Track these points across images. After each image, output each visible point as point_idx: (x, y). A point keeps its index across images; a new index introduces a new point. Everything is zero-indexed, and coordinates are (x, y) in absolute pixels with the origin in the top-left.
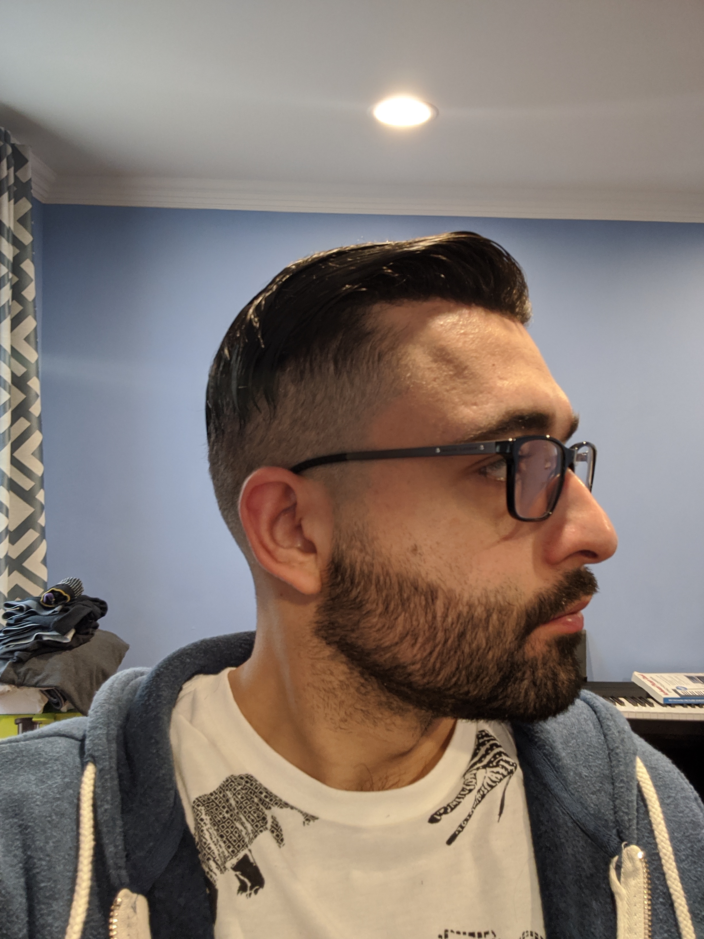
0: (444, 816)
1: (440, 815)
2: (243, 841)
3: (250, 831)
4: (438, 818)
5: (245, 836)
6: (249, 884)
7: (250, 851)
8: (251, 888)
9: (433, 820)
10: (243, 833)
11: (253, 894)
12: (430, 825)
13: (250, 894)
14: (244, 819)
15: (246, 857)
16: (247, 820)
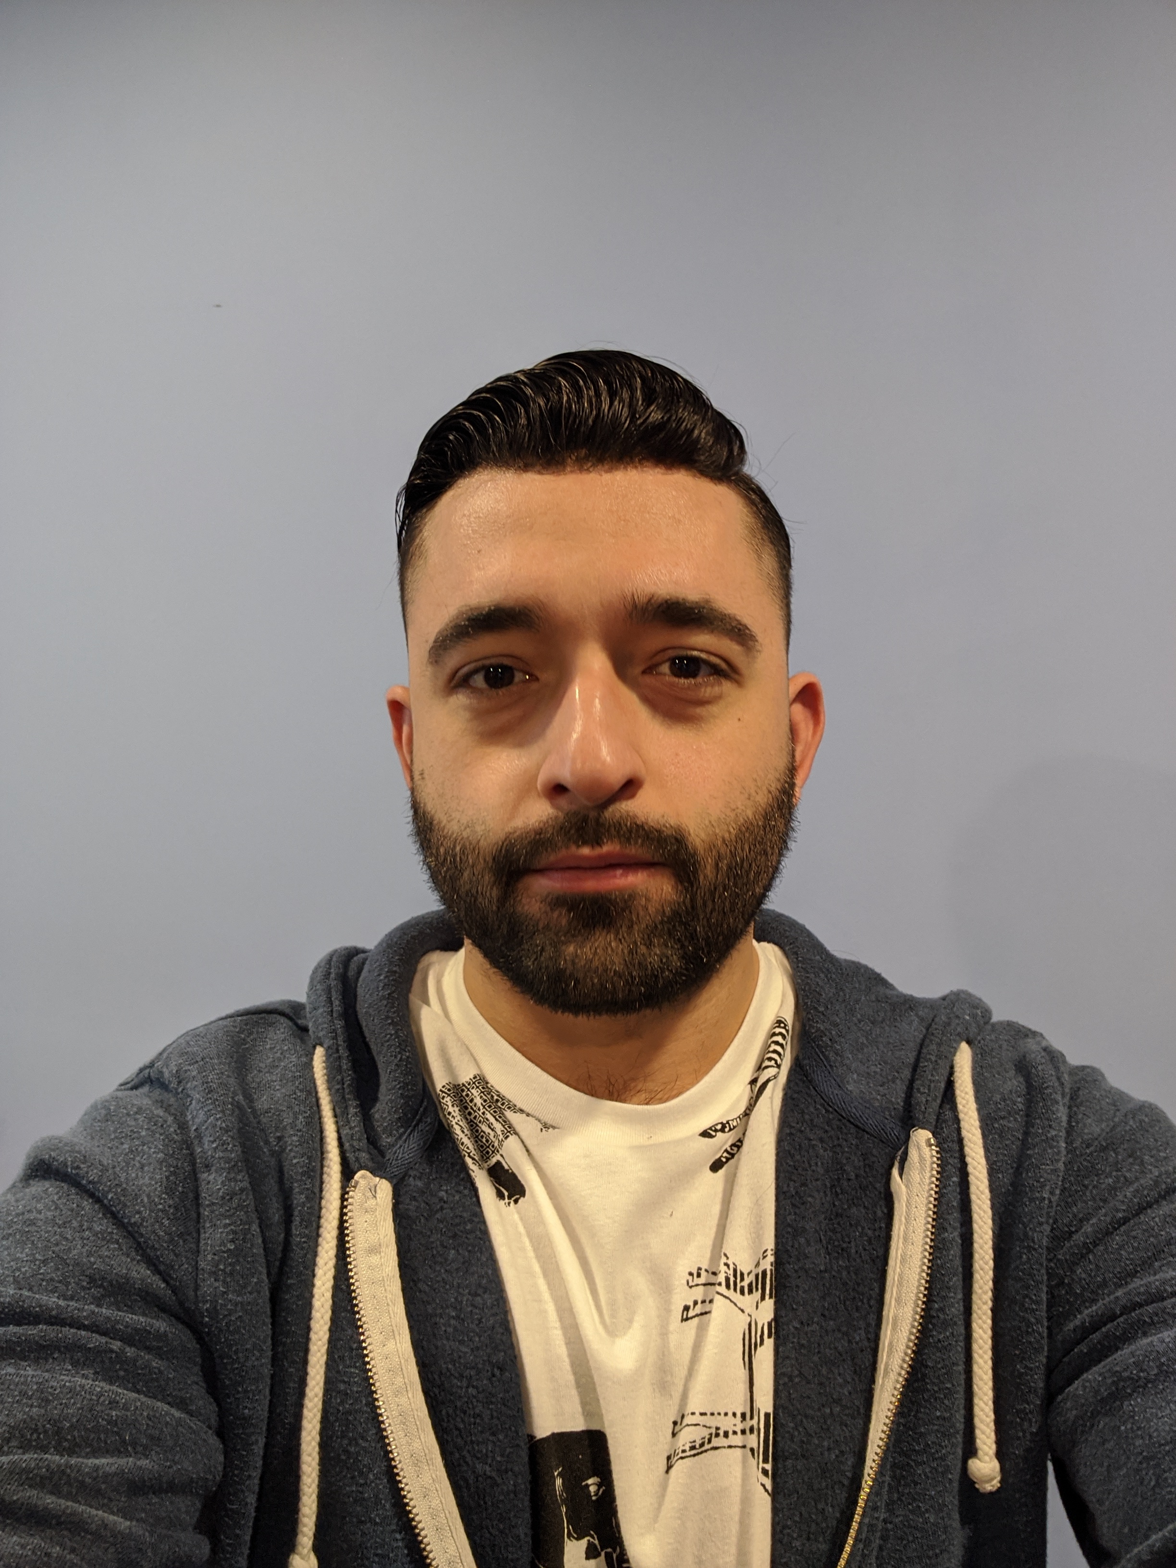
0: (719, 1134)
1: (716, 1131)
2: (493, 1146)
3: (499, 1133)
4: (714, 1134)
5: (494, 1139)
6: (506, 1194)
7: (502, 1156)
8: (509, 1198)
9: (705, 1134)
10: (492, 1137)
11: (512, 1203)
12: (701, 1138)
13: (509, 1203)
14: (492, 1120)
15: (498, 1163)
16: (497, 1120)
